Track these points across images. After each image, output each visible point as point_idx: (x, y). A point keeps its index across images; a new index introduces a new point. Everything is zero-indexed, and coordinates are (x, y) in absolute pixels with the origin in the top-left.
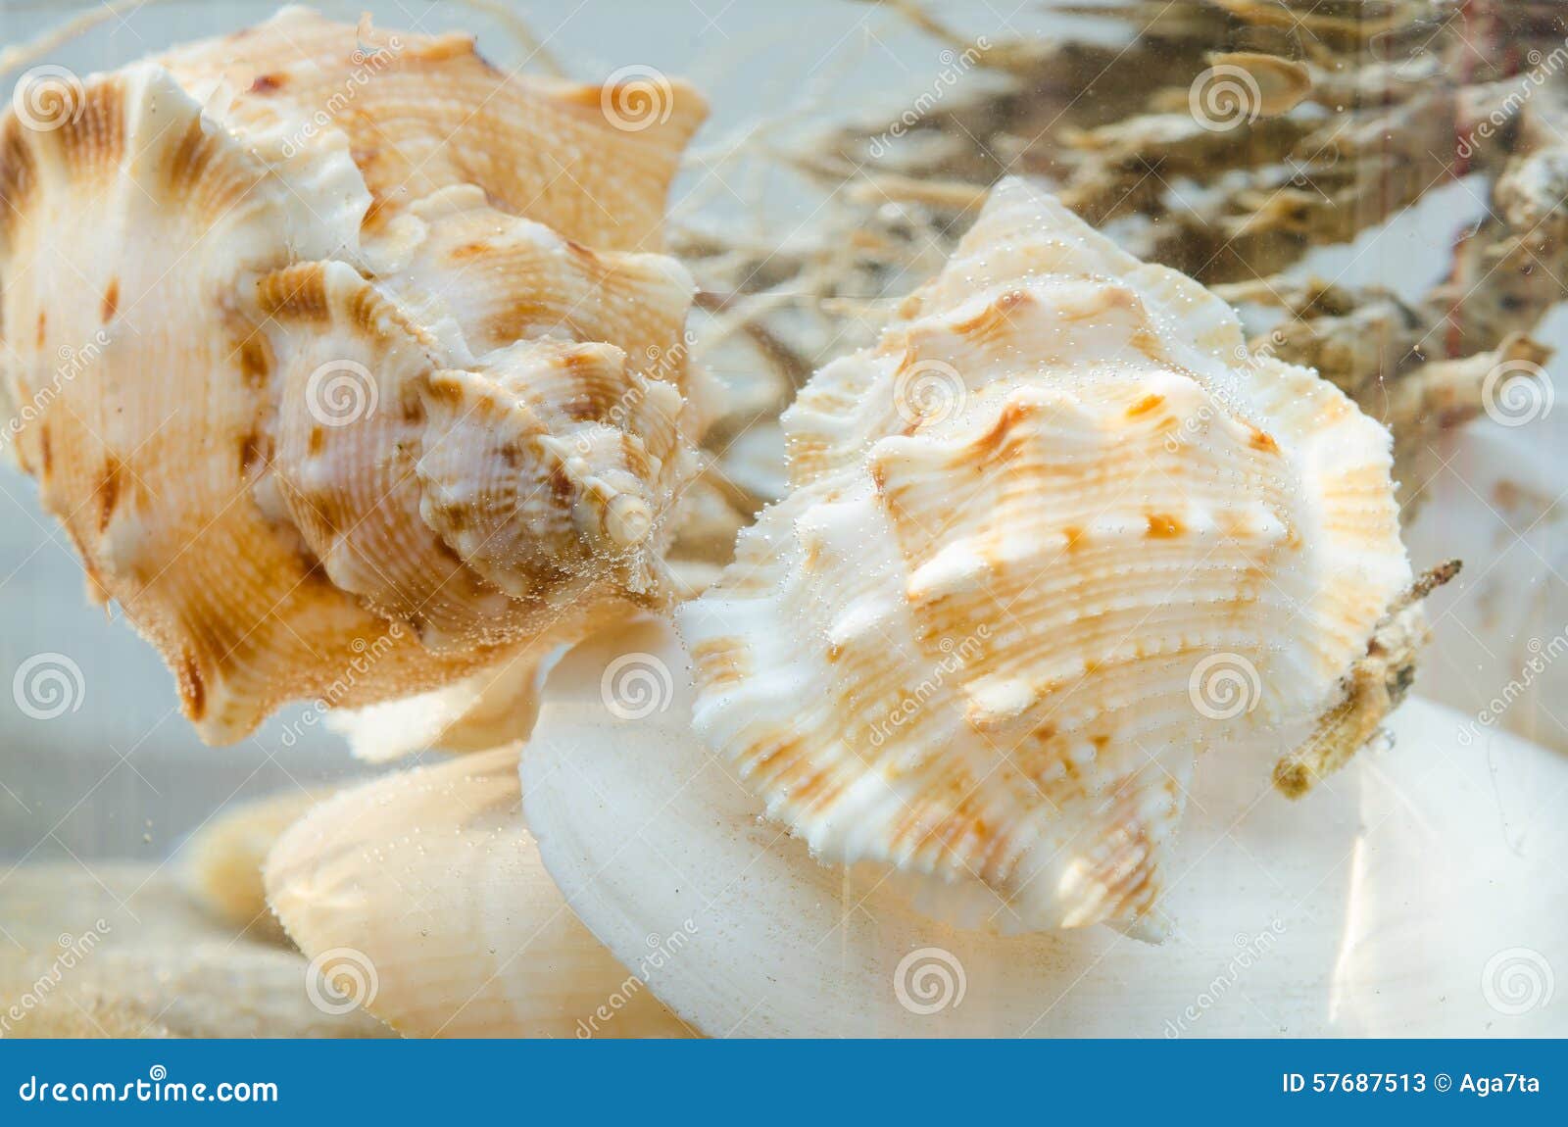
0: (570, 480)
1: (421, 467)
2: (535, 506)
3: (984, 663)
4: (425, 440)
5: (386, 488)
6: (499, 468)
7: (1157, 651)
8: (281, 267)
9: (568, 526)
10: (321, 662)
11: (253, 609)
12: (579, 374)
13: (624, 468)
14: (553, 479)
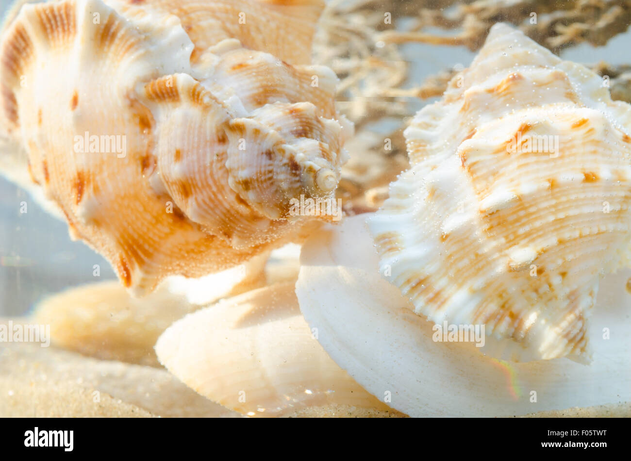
0: (298, 163)
1: (228, 164)
2: (283, 178)
3: (513, 241)
4: (229, 151)
5: (212, 175)
6: (265, 161)
7: (588, 233)
8: (156, 78)
9: (298, 184)
10: (183, 257)
11: (151, 235)
12: (296, 117)
13: (322, 157)
14: (290, 164)
